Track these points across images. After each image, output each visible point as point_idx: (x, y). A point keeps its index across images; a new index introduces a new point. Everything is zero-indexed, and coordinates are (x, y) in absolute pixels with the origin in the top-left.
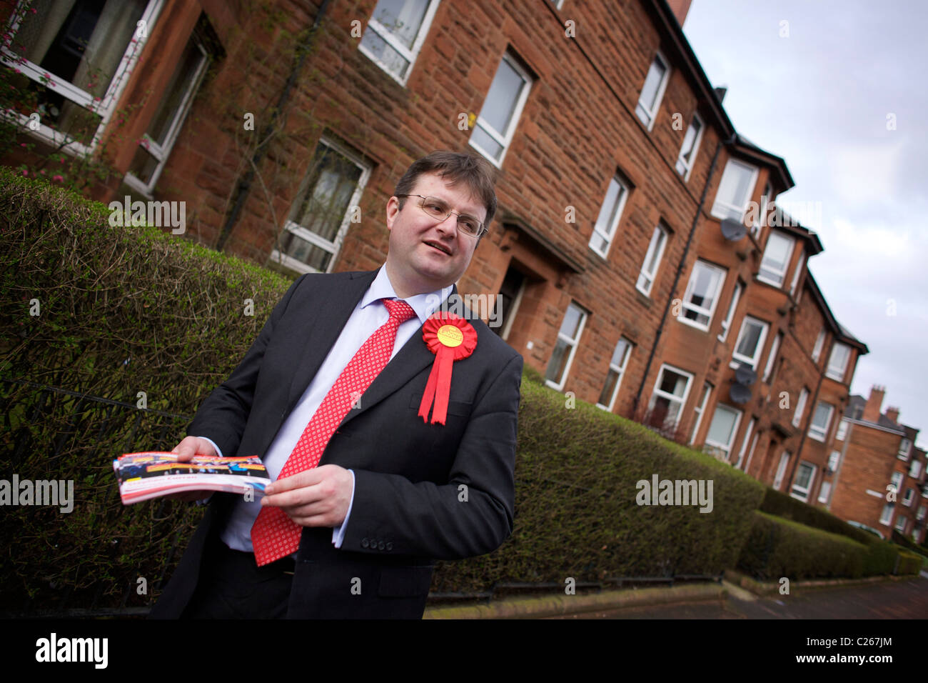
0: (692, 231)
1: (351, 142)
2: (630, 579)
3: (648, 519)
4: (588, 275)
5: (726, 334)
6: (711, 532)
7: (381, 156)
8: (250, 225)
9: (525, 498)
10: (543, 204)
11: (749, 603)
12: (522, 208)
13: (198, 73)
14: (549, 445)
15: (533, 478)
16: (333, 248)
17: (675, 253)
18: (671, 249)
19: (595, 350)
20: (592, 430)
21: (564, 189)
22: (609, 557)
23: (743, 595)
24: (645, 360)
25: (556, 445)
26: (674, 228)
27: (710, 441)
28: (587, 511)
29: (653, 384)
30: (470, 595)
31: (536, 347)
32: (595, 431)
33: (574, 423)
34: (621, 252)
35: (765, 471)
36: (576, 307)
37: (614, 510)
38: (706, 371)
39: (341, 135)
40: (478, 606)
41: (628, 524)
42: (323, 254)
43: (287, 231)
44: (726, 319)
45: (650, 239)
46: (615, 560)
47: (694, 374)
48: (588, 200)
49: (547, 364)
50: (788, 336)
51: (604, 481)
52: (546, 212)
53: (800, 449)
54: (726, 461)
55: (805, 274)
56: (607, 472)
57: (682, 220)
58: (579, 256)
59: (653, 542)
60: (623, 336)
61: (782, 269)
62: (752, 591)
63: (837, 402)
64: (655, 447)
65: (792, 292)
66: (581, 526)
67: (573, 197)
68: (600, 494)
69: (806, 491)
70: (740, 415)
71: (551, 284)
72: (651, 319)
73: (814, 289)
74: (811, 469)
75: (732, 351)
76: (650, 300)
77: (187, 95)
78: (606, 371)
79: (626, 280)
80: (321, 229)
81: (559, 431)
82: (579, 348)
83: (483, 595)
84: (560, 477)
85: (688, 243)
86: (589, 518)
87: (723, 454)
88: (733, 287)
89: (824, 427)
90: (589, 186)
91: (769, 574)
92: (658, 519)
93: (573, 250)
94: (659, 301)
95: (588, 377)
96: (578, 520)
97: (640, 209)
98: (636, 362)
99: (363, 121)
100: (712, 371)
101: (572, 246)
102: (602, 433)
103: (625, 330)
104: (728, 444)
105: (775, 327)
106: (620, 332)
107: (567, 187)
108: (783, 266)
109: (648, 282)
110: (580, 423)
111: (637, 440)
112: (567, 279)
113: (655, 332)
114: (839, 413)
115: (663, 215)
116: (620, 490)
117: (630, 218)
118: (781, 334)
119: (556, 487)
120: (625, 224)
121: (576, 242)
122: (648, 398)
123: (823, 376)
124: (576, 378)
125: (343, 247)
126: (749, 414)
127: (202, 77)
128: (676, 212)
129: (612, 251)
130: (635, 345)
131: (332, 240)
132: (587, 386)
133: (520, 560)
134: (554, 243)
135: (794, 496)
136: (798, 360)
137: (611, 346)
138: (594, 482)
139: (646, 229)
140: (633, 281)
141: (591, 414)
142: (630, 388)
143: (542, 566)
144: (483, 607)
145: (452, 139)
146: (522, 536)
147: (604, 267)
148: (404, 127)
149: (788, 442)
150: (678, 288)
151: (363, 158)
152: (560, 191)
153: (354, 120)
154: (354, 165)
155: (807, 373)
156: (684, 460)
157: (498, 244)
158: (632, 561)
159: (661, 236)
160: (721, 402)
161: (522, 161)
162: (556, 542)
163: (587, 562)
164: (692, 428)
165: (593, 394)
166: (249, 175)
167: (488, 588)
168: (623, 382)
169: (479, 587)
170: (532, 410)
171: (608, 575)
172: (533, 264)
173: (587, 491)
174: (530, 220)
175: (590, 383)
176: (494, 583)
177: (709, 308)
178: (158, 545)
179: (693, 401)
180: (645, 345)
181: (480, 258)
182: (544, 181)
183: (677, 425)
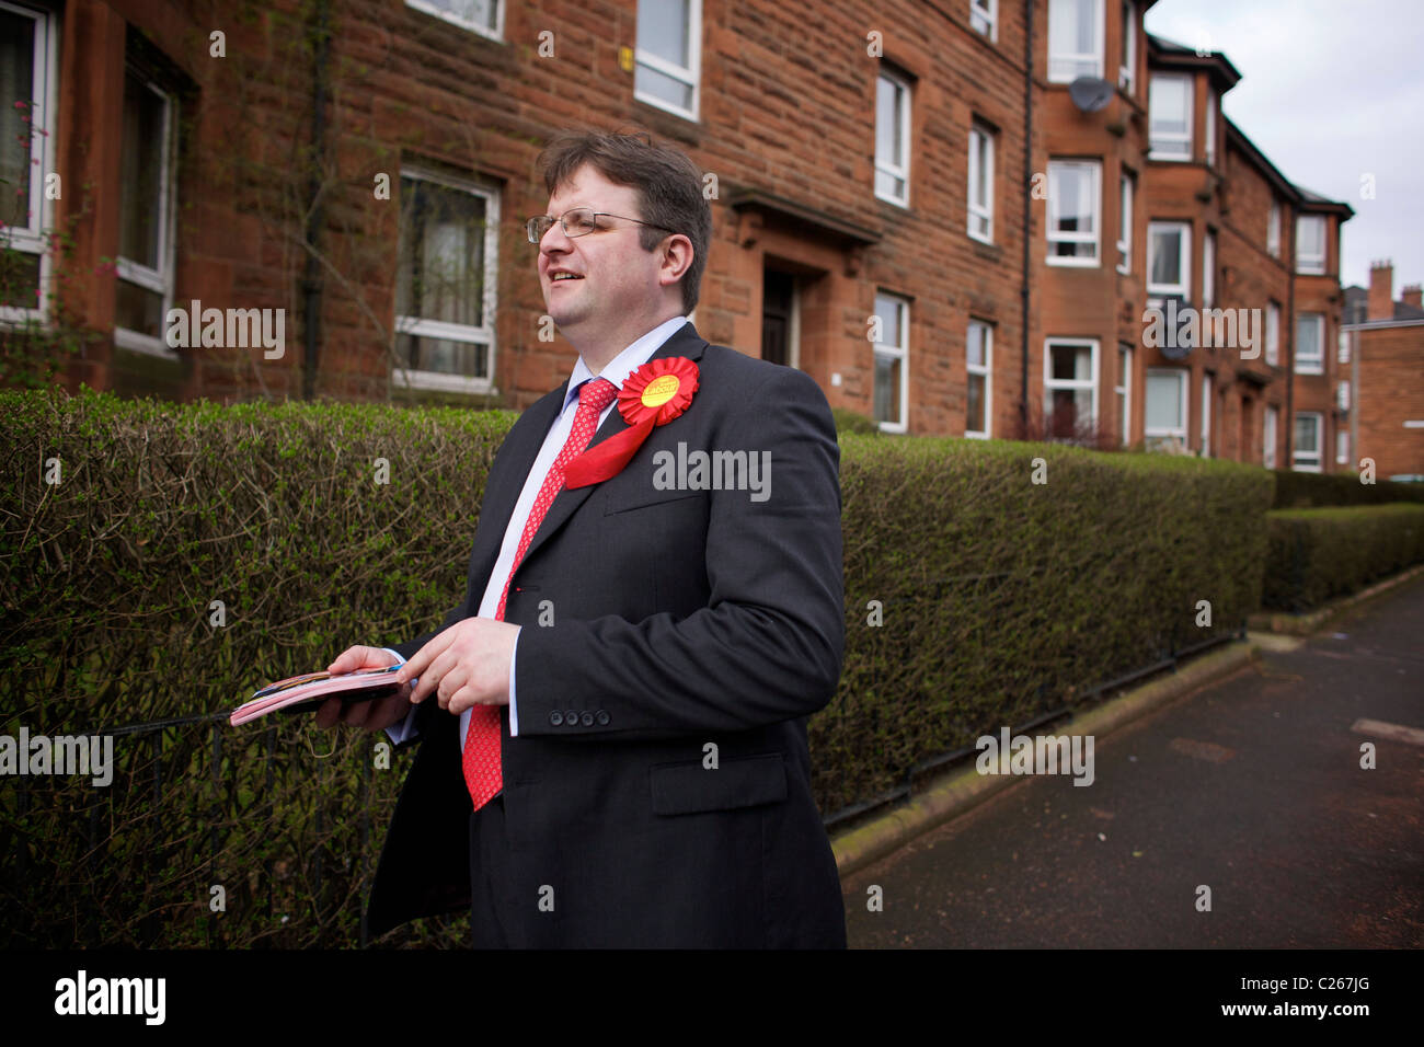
0: (1027, 118)
1: (449, 159)
2: (1111, 684)
3: (1112, 585)
4: (888, 242)
5: (1128, 260)
6: (1210, 571)
7: (506, 165)
8: (343, 344)
9: (913, 624)
10: (783, 155)
11: (1296, 652)
12: (754, 172)
13: (167, 129)
14: (924, 527)
15: (915, 588)
16: (484, 335)
17: (1012, 162)
18: (1004, 159)
19: (937, 353)
20: (986, 478)
21: (808, 119)
22: (1070, 665)
23: (1282, 644)
24: (1018, 342)
25: (935, 523)
26: (998, 123)
27: (1152, 430)
28: (1017, 607)
29: (1041, 373)
30: (877, 801)
31: (846, 378)
32: (990, 480)
33: (955, 478)
34: (928, 189)
35: (1246, 447)
36: (888, 297)
37: (1058, 589)
38: (1115, 327)
39: (430, 154)
40: (895, 813)
41: (1084, 604)
42: (472, 351)
43: (403, 334)
44: (1121, 237)
45: (966, 152)
46: (1081, 666)
47: (1098, 337)
48: (850, 123)
49: (871, 400)
50: (1223, 232)
51: (1029, 552)
52: (792, 166)
53: (1289, 397)
54: (1184, 451)
55: (1223, 126)
56: (1029, 536)
57: (1008, 105)
58: (865, 217)
59: (1129, 617)
60: (973, 317)
61: (1184, 131)
62: (1294, 633)
63: (1327, 306)
64: (1091, 471)
65: (1211, 161)
66: (1014, 634)
67: (826, 127)
68: (1028, 575)
69: (1317, 454)
70: (1185, 377)
71: (838, 276)
72: (1007, 277)
73: (1244, 145)
74: (1314, 420)
75: (1144, 284)
76: (997, 248)
77: (165, 172)
78: (963, 379)
79: (949, 229)
80: (456, 313)
81: (933, 500)
82: (911, 358)
83: (897, 794)
84: (957, 570)
85: (1027, 140)
86: (1022, 617)
87: (1178, 442)
88: (1117, 183)
89: (1315, 351)
90: (845, 102)
91: (1311, 600)
92: (1125, 580)
93: (852, 210)
94: (1011, 245)
95: (939, 397)
96: (1007, 626)
97: (936, 110)
98: (1004, 350)
99: (455, 118)
100: (1123, 324)
101: (849, 205)
102: (1002, 479)
103: (972, 307)
104: (1179, 425)
105: (1200, 223)
106: (966, 313)
107: (811, 114)
108: (1184, 124)
109: (984, 221)
110: (962, 475)
111: (1059, 471)
112: (859, 259)
113: (1018, 295)
114: (1334, 323)
115: (975, 109)
116: (1057, 558)
117: (926, 130)
118: (1212, 231)
119: (956, 589)
120: (920, 143)
121: (855, 198)
122: (1039, 398)
123: (1293, 275)
124: (922, 404)
125: (499, 327)
126: (1198, 370)
127: (176, 136)
128: (992, 96)
129: (914, 192)
130: (994, 324)
131: (479, 324)
132: (943, 411)
133: (936, 721)
134: (822, 209)
135: (1299, 468)
136: (1248, 264)
137: (959, 338)
138: (1013, 558)
139: (957, 140)
140: (960, 228)
141: (975, 455)
142: (1008, 392)
143: (973, 716)
144: (902, 812)
145: (606, 101)
146: (927, 684)
147: (909, 221)
148: (524, 106)
149: (1268, 392)
150: (1033, 214)
151: (477, 178)
152: (803, 125)
153: (440, 122)
154: (469, 196)
155: (1267, 279)
156: (1140, 475)
157: (735, 241)
158: (1107, 656)
159: (982, 142)
160: (1151, 365)
161: (728, 97)
162: (982, 673)
163: (1039, 684)
164: (1120, 421)
165: (956, 420)
166: (311, 266)
167: (901, 781)
168: (995, 387)
169: (887, 786)
170: (878, 481)
171: (1077, 692)
172: (800, 253)
173: (1006, 577)
174: (772, 187)
175: (945, 405)
176: (908, 770)
177: (1089, 229)
178: (335, 923)
179: (1110, 378)
180: (1010, 318)
181: (716, 273)
182: (772, 117)
183: (1095, 423)
